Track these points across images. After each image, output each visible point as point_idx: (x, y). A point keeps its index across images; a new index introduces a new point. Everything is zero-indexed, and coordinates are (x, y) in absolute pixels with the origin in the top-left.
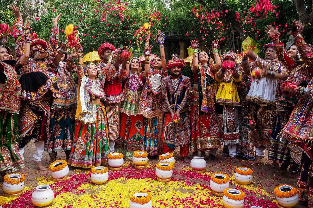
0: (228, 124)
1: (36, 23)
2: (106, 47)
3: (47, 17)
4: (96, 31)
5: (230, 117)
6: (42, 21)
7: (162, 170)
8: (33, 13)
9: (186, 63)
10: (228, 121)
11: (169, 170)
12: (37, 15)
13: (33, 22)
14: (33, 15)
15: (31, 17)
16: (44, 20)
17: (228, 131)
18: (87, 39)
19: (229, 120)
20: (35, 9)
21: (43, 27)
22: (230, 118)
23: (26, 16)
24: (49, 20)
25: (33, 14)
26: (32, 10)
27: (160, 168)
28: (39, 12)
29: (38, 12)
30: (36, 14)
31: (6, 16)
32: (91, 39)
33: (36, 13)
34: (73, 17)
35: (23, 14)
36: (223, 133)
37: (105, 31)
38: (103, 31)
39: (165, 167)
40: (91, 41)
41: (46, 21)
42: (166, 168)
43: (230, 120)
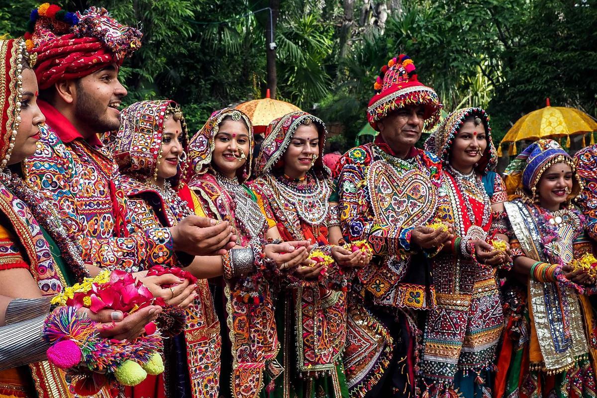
1: (372, 44)
3: (402, 24)
4: (547, 49)
6: (388, 36)
8: (365, 19)
12: (376, 22)
13: (366, 41)
14: (366, 24)
15: (360, 29)
16: (395, 32)
18: (515, 75)
20: (371, 7)
21: (392, 52)
23: (348, 29)
24: (407, 32)
25: (366, 21)
26: (364, 12)
28: (380, 12)
29: (378, 15)
30: (372, 20)
31: (302, 31)
32: (529, 75)
33: (372, 16)
34: (478, 14)
35: (342, 23)
37: (577, 46)
38: (570, 48)
40: (528, 81)
41: (398, 35)
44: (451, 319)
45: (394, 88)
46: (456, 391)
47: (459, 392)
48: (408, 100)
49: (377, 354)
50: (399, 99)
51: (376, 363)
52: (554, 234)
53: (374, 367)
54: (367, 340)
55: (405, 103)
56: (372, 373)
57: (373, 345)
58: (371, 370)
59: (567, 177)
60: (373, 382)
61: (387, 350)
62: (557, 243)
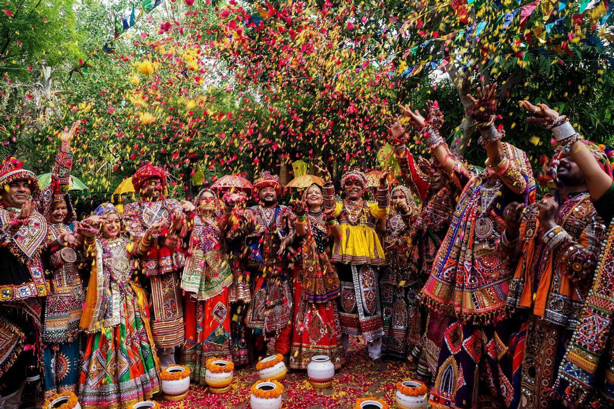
0: (364, 300)
2: (151, 174)
5: (367, 287)
7: (262, 398)
9: (292, 188)
10: (363, 295)
11: (276, 396)
15: (34, 121)
17: (366, 314)
19: (365, 292)
22: (367, 289)
27: (257, 395)
36: (358, 319)
39: (268, 392)
42: (269, 394)
43: (367, 291)
44: (64, 302)
45: (7, 172)
46: (64, 356)
47: (66, 356)
48: (14, 177)
49: (13, 346)
50: (9, 177)
51: (12, 352)
52: (109, 253)
53: (10, 355)
54: (4, 339)
55: (12, 179)
56: (8, 359)
57: (7, 341)
58: (8, 358)
59: (116, 222)
60: (9, 365)
61: (20, 342)
62: (110, 259)
